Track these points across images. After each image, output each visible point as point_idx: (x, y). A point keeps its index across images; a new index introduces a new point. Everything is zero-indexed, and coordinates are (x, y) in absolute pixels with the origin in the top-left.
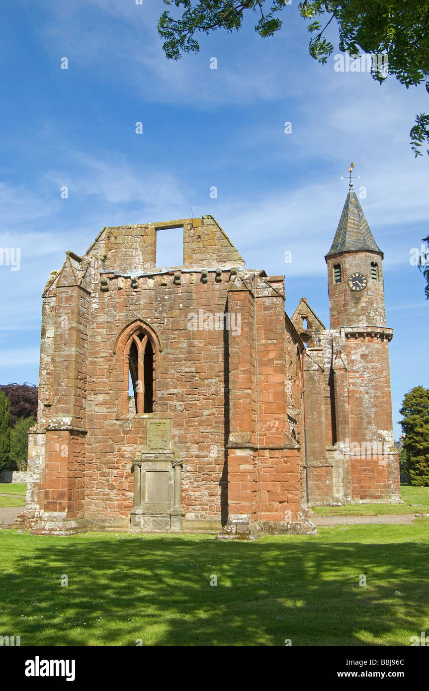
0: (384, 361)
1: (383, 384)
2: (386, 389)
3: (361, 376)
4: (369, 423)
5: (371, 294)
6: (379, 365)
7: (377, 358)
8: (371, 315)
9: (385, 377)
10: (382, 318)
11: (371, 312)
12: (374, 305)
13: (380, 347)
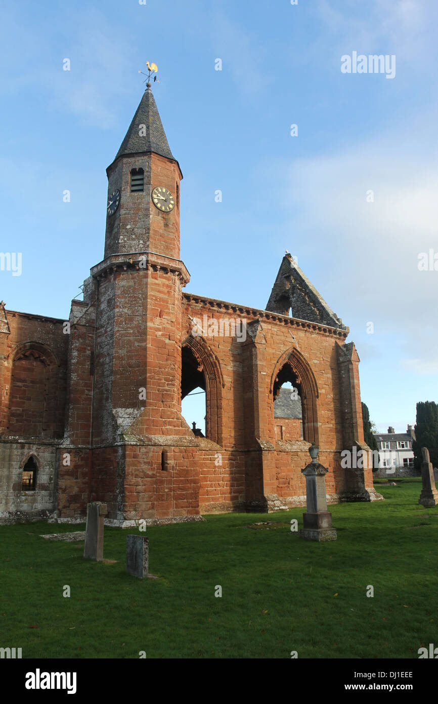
0: (138, 303)
1: (131, 338)
2: (136, 344)
3: (106, 332)
4: (107, 399)
5: (124, 212)
6: (126, 310)
7: (123, 300)
8: (120, 241)
9: (138, 327)
10: (141, 242)
11: (121, 237)
12: (128, 227)
13: (131, 283)
